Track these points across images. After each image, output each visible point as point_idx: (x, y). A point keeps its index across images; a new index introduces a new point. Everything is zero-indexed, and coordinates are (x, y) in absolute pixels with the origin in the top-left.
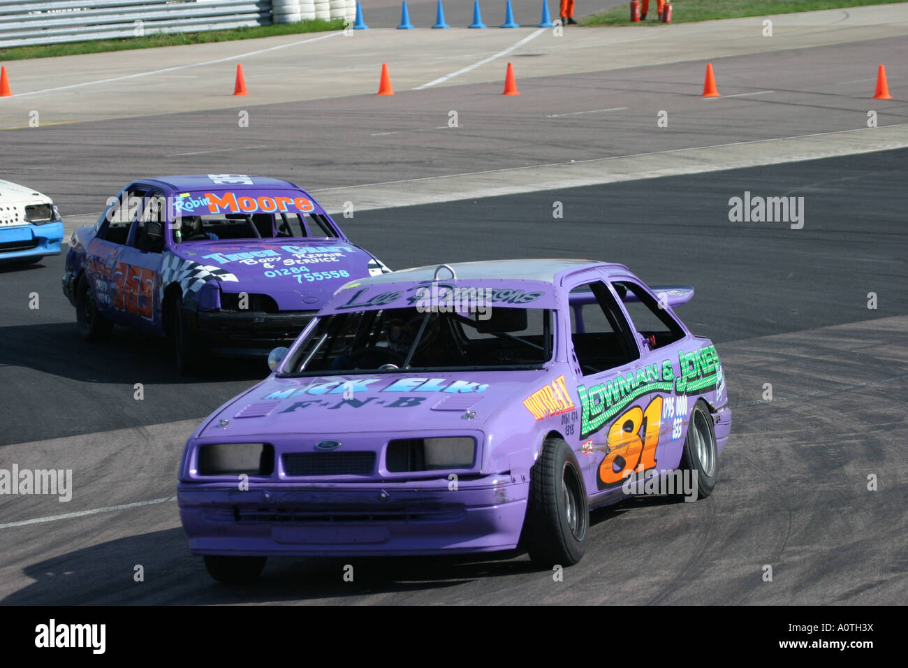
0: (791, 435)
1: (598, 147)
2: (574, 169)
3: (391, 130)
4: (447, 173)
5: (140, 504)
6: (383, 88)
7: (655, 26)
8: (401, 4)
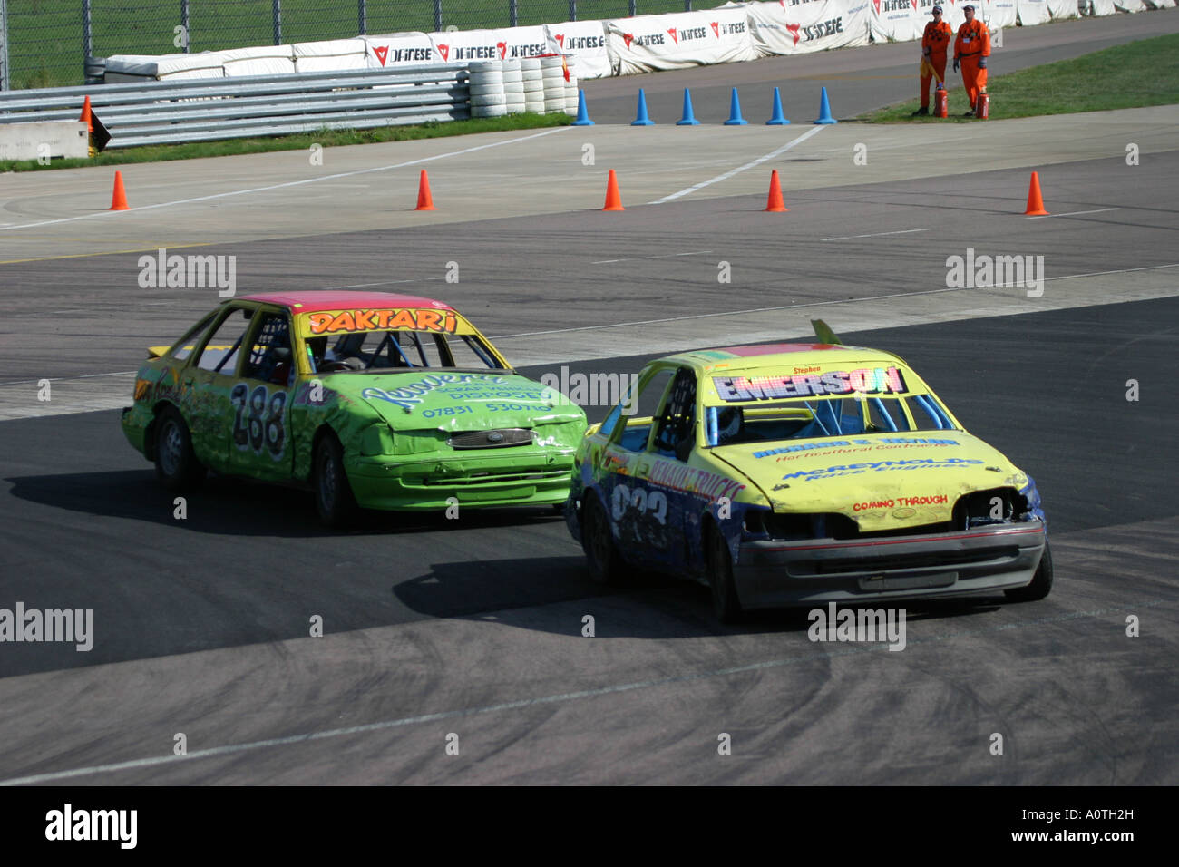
1: (888, 280)
2: (857, 309)
3: (619, 256)
4: (689, 313)
6: (610, 202)
7: (967, 122)
8: (638, 94)
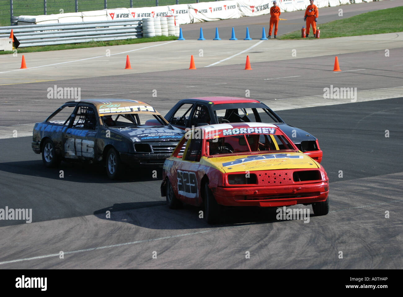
0: (373, 222)
1: (287, 93)
2: (277, 103)
3: (195, 85)
5: (83, 251)
6: (191, 66)
7: (312, 39)
8: (200, 29)
